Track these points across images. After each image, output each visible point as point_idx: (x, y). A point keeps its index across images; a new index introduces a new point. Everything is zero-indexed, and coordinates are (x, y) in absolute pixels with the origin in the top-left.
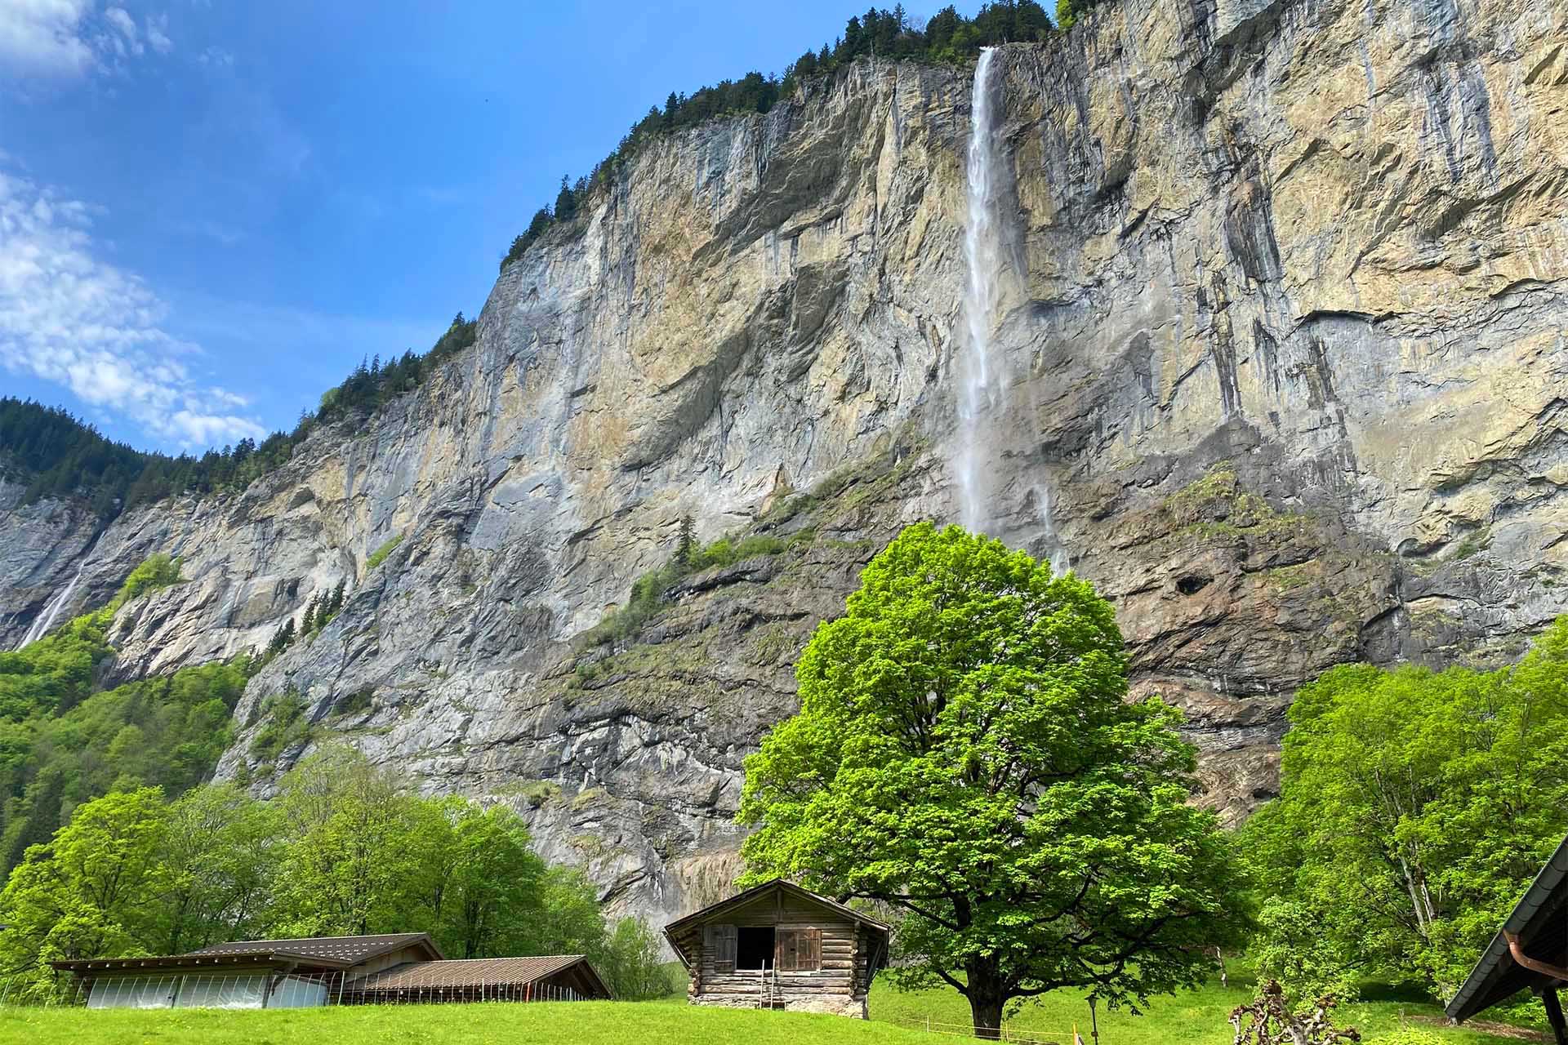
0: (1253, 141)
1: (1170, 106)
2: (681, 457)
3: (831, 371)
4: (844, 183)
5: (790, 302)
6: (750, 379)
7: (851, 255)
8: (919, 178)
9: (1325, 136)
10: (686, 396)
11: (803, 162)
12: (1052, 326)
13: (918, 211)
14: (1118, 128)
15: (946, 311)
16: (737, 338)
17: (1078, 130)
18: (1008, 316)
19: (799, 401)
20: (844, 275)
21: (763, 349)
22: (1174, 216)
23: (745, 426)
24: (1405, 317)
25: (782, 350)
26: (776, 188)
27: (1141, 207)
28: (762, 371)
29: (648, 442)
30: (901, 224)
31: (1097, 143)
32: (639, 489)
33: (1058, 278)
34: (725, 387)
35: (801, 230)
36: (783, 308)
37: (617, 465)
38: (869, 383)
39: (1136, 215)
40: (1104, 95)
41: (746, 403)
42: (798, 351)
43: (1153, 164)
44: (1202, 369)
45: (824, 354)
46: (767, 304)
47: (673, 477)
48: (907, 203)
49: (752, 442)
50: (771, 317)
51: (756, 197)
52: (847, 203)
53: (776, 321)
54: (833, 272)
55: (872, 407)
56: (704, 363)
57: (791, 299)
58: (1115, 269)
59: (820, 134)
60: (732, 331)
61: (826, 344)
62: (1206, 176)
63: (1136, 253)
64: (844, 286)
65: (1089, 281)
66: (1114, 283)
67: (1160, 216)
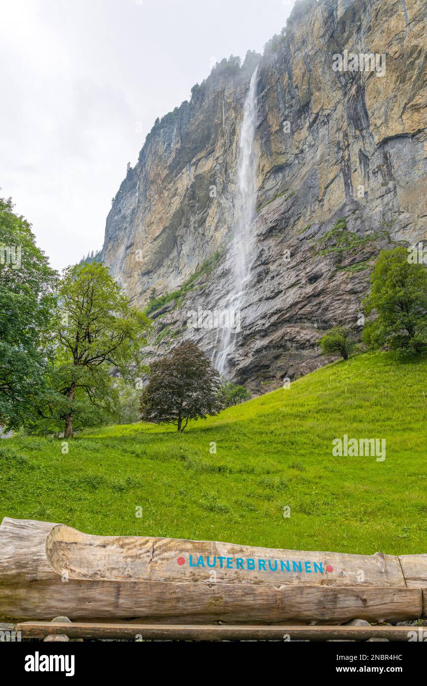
1: (323, 60)
2: (164, 267)
3: (212, 219)
4: (213, 137)
5: (195, 192)
6: (185, 229)
7: (216, 166)
8: (233, 124)
10: (163, 240)
11: (196, 130)
12: (284, 176)
14: (303, 77)
16: (178, 211)
17: (289, 84)
18: (266, 176)
19: (203, 234)
20: (214, 175)
21: (189, 215)
22: (329, 112)
23: (185, 249)
24: (426, 130)
25: (195, 214)
26: (188, 145)
27: (315, 111)
28: (189, 224)
29: (151, 262)
31: (297, 87)
32: (148, 282)
33: (284, 153)
34: (177, 234)
35: (199, 160)
36: (193, 195)
37: (140, 273)
38: (225, 220)
39: (314, 115)
40: (297, 64)
41: (185, 239)
42: (201, 212)
43: (319, 90)
44: (338, 178)
45: (210, 211)
46: (187, 195)
47: (161, 276)
48: (230, 137)
49: (188, 256)
50: (189, 200)
51: (181, 150)
52: (215, 145)
53: (191, 201)
54: (209, 175)
56: (167, 225)
57: (195, 190)
58: (307, 143)
59: (201, 117)
60: (176, 209)
61: (210, 207)
62: (341, 88)
63: (315, 134)
64: (215, 180)
65: (297, 151)
66: (307, 150)
67: (324, 114)
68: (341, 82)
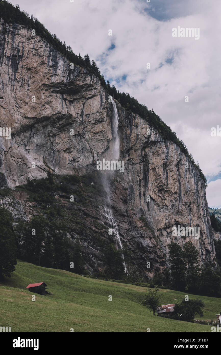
0: (147, 159)
1: (141, 144)
3: (62, 142)
4: (78, 97)
5: (63, 119)
7: (77, 118)
9: (156, 167)
13: (98, 124)
14: (134, 141)
15: (98, 151)
17: (129, 136)
19: (51, 142)
22: (134, 163)
23: (38, 139)
24: (156, 202)
25: (54, 128)
26: (68, 86)
28: (46, 128)
30: (94, 123)
31: (130, 140)
34: (36, 125)
35: (66, 99)
38: (72, 152)
42: (57, 130)
43: (135, 151)
45: (62, 135)
46: (58, 115)
49: (37, 145)
50: (56, 118)
52: (75, 101)
53: (57, 120)
55: (71, 159)
56: (38, 117)
57: (64, 119)
59: (82, 84)
61: (62, 133)
67: (133, 161)
68: (141, 158)
